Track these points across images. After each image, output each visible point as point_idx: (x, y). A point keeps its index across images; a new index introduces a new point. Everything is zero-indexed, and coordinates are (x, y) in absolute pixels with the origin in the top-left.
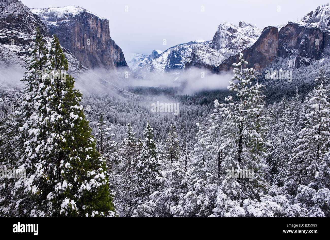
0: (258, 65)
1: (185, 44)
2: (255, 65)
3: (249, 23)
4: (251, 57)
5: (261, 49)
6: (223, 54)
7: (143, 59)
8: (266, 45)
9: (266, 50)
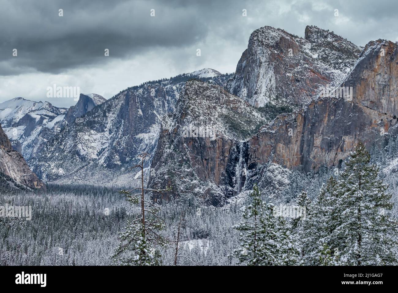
0: (351, 140)
1: (167, 80)
2: (344, 141)
3: (330, 31)
4: (332, 118)
5: (359, 97)
6: (260, 110)
7: (52, 118)
8: (373, 89)
9: (372, 102)
